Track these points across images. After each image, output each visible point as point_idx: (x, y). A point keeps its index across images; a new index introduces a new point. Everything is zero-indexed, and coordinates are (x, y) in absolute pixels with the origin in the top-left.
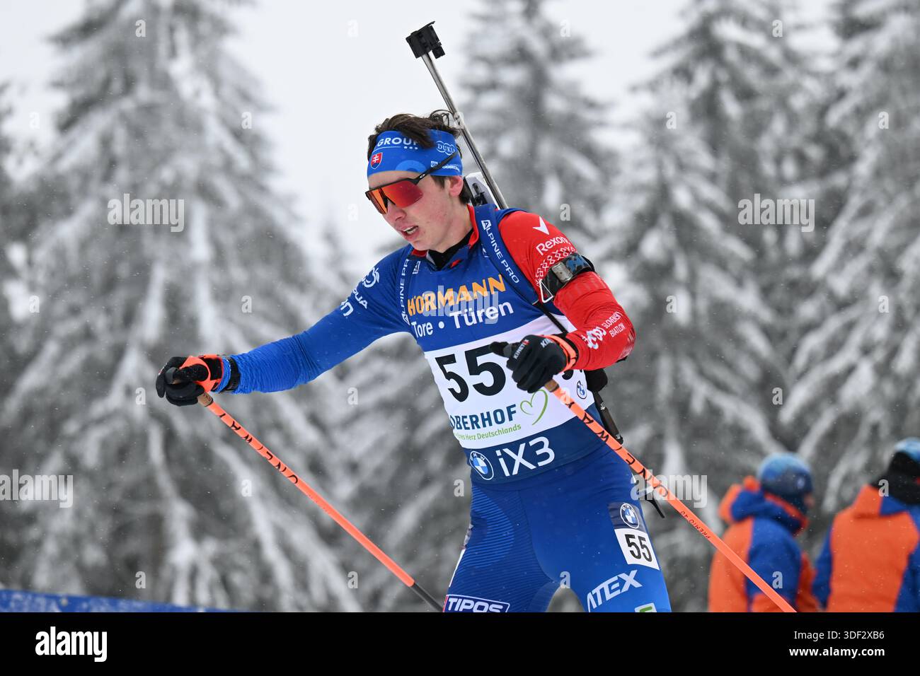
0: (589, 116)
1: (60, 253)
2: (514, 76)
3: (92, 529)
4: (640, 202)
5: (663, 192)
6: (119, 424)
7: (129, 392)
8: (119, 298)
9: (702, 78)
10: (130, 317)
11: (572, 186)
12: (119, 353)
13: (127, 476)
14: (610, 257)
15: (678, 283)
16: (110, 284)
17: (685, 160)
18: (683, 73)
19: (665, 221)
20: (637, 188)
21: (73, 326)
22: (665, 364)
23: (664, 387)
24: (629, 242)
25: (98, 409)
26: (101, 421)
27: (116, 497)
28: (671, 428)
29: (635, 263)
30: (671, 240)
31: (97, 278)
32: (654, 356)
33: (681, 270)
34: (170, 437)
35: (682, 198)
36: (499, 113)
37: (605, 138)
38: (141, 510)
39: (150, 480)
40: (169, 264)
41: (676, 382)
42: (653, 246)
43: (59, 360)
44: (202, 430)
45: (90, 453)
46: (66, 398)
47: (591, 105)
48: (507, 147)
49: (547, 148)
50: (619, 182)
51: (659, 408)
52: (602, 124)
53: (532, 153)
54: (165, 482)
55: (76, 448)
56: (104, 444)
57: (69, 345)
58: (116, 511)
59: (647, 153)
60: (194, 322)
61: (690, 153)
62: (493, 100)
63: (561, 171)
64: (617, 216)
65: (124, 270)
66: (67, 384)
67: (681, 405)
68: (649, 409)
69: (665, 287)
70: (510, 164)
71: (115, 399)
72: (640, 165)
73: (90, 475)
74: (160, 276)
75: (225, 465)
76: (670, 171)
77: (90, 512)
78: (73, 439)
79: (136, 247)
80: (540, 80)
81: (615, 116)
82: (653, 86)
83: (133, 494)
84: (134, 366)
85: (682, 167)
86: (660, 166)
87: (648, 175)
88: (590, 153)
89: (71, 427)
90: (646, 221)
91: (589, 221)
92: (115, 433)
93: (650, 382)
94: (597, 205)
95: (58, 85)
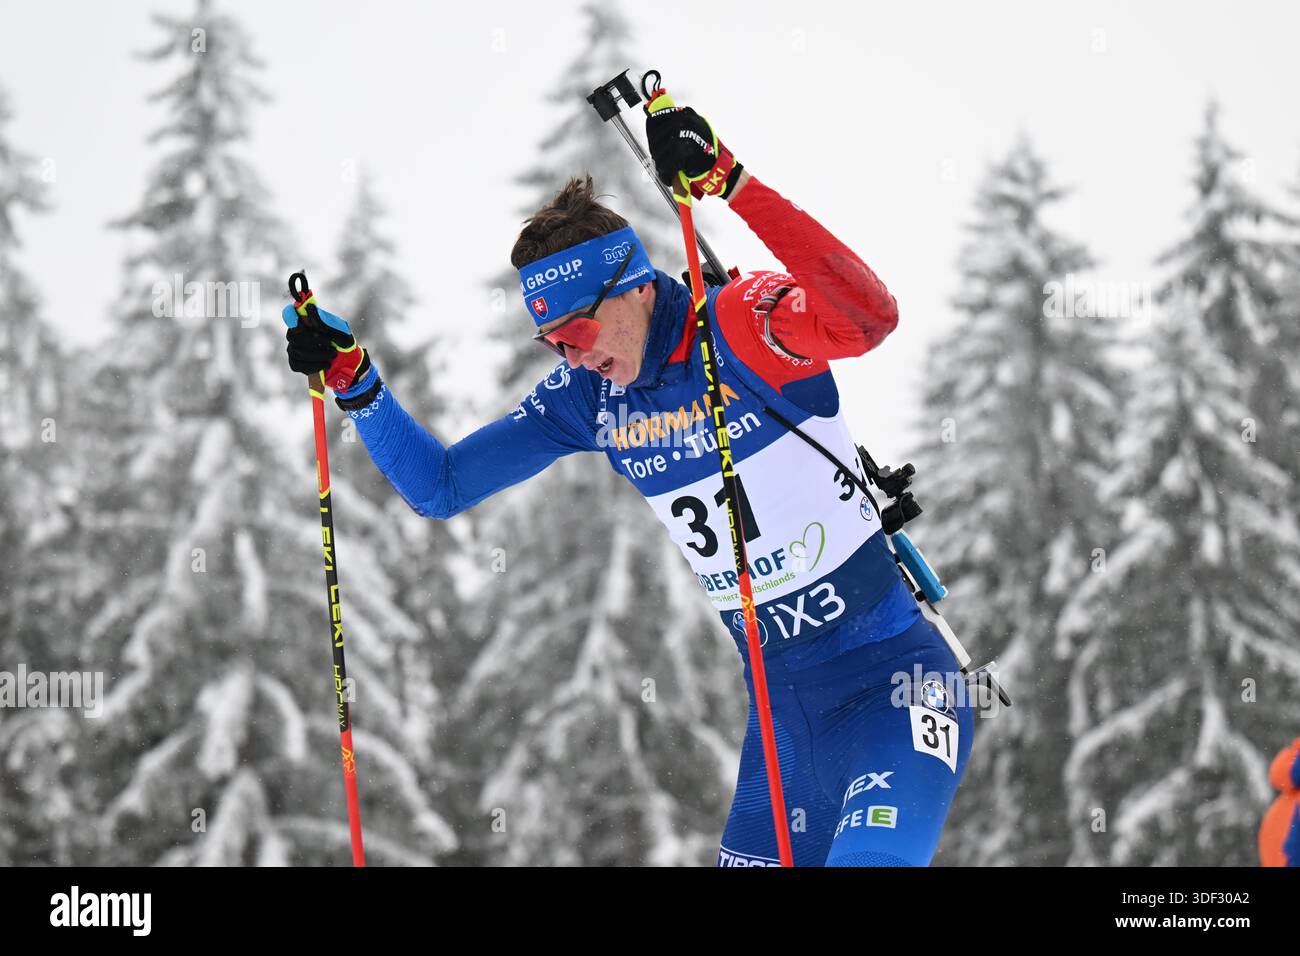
0: (1097, 333)
1: (510, 522)
2: (1012, 294)
3: (563, 829)
4: (1158, 428)
5: (1183, 415)
6: (586, 710)
7: (596, 673)
8: (581, 567)
9: (1215, 285)
10: (591, 590)
11: (1082, 412)
12: (582, 630)
13: (597, 767)
14: (1127, 493)
15: (1205, 517)
16: (570, 553)
17: (1206, 378)
18: (1195, 280)
19: (1187, 448)
20: (1154, 413)
21: (531, 602)
22: (1196, 608)
23: (1198, 634)
24: (1146, 472)
25: (563, 694)
26: (567, 707)
27: (586, 789)
28: (1208, 682)
29: (1155, 496)
30: (1194, 469)
31: (554, 549)
32: (1184, 601)
33: (1209, 503)
34: (644, 721)
35: (1205, 420)
36: (995, 336)
37: (1117, 358)
38: (615, 805)
39: (623, 774)
40: (634, 527)
41: (1211, 630)
42: (1174, 476)
43: (517, 641)
44: (679, 711)
45: (556, 743)
46: (527, 684)
47: (1098, 321)
48: (1006, 374)
49: (1051, 373)
50: (1135, 405)
51: (1194, 659)
52: (1112, 342)
53: (1036, 378)
54: (639, 771)
55: (541, 738)
56: (571, 733)
57: (527, 623)
58: (588, 808)
59: (1162, 373)
60: (663, 590)
61: (1212, 369)
62: (989, 322)
63: (1068, 397)
64: (1132, 446)
65: (583, 538)
66: (526, 667)
67: (1218, 654)
68: (1181, 661)
69: (1192, 524)
70: (1011, 392)
71: (581, 682)
72: (1156, 386)
73: (557, 768)
74: (624, 541)
75: (707, 749)
76: (1190, 390)
77: (559, 811)
78: (538, 728)
79: (593, 510)
80: (1039, 296)
81: (1125, 332)
82: (1162, 296)
83: (604, 787)
84: (599, 643)
85: (1201, 385)
86: (1179, 387)
87: (1166, 397)
88: (1100, 374)
89: (534, 716)
90: (1165, 449)
91: (1105, 451)
92: (582, 720)
93: (1182, 631)
94: (1111, 432)
95: (496, 336)
